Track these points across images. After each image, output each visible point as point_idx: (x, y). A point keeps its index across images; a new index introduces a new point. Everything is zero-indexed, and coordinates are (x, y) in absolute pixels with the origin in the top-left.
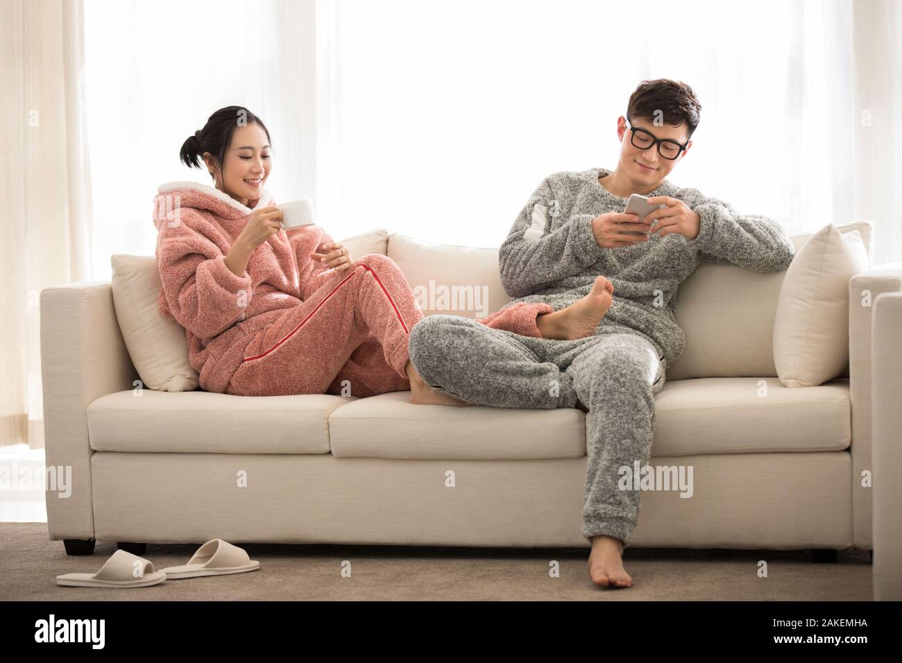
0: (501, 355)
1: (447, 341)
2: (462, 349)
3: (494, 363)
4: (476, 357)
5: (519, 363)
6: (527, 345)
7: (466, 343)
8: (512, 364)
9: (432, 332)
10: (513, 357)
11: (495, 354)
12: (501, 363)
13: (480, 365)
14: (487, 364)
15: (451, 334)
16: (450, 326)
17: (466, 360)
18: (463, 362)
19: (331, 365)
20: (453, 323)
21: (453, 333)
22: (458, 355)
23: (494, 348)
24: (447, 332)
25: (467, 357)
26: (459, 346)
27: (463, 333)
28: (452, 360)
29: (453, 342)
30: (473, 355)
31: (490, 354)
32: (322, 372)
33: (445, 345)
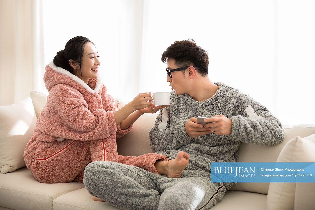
0: (125, 186)
1: (97, 177)
2: (104, 181)
3: (121, 190)
4: (111, 186)
5: (134, 190)
6: (149, 177)
7: (107, 178)
8: (130, 191)
9: (91, 171)
10: (132, 187)
11: (122, 185)
12: (124, 190)
13: (113, 190)
14: (117, 190)
15: (100, 173)
16: (102, 169)
17: (106, 187)
18: (104, 188)
19: (74, 170)
20: (104, 167)
21: (102, 172)
22: (102, 184)
23: (121, 182)
24: (99, 172)
25: (107, 186)
26: (103, 180)
27: (107, 173)
28: (99, 186)
29: (101, 177)
30: (110, 185)
31: (119, 185)
32: (70, 172)
33: (96, 179)
